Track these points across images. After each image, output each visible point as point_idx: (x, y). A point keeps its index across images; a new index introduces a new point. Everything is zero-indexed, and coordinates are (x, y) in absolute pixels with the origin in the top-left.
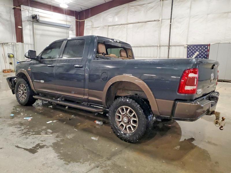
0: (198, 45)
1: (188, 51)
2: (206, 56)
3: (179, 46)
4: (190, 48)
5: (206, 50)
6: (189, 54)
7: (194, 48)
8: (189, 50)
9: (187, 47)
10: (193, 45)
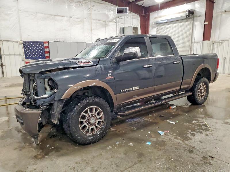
0: (33, 41)
1: (25, 48)
2: (44, 53)
3: (12, 41)
4: (26, 45)
5: (43, 47)
6: (27, 51)
7: (31, 44)
8: (25, 46)
9: (23, 43)
10: (29, 41)
